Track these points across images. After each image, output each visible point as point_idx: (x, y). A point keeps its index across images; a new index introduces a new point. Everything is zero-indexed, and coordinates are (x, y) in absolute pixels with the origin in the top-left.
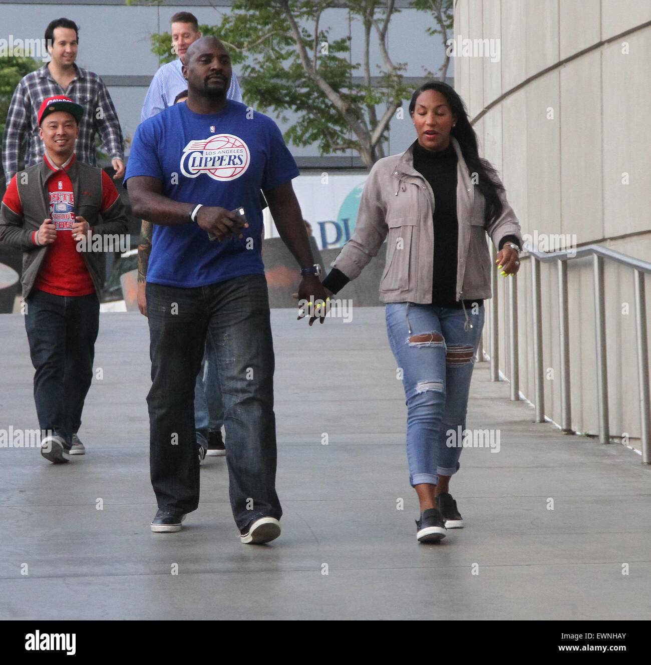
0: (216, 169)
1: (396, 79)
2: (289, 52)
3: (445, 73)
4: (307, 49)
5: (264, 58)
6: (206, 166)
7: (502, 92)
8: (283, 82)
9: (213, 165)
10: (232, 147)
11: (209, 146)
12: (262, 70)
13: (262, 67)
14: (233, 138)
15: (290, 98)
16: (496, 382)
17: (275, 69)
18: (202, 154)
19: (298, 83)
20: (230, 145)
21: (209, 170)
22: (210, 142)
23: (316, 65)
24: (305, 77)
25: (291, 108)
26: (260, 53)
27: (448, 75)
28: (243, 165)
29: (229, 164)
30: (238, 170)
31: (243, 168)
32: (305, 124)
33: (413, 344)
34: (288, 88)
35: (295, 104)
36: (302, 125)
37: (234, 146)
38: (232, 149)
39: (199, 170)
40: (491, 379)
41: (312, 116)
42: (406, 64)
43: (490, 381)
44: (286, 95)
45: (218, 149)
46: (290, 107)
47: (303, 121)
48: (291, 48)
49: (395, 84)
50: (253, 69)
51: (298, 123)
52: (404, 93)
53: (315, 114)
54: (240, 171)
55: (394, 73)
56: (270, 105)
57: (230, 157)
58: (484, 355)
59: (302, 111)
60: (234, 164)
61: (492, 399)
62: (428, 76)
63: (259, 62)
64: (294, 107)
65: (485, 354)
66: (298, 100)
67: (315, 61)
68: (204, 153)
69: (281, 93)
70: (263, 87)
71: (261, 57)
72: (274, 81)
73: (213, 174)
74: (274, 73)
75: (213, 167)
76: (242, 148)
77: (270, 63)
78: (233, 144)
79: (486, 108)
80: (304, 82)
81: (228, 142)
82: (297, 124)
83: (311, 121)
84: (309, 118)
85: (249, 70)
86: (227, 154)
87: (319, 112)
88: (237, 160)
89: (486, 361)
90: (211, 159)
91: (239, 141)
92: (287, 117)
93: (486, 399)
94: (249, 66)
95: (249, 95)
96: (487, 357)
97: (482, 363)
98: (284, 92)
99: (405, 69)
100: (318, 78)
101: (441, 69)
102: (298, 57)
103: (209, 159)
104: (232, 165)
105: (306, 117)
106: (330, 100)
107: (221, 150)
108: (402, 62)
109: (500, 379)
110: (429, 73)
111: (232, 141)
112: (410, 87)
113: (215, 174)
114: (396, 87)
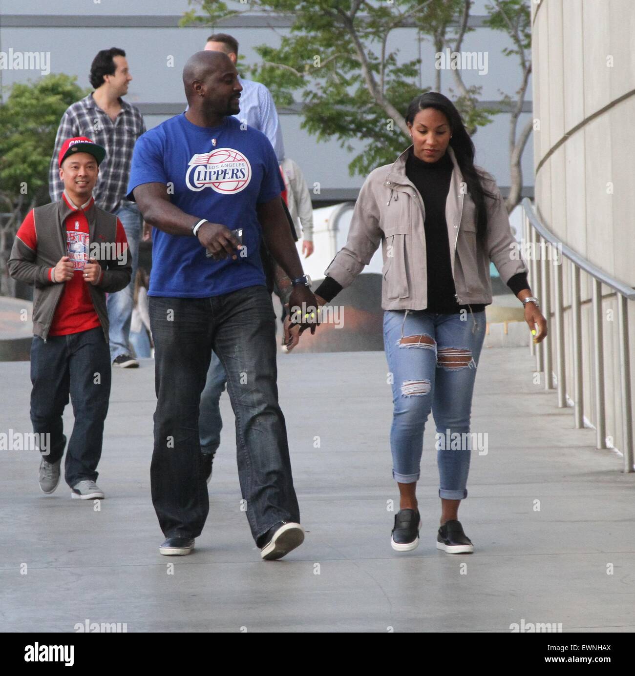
0: (220, 183)
1: (469, 103)
2: (355, 77)
3: (523, 96)
4: (374, 73)
5: (327, 82)
6: (210, 179)
7: (584, 116)
8: (349, 108)
9: (217, 179)
10: (234, 161)
11: (212, 160)
12: (324, 96)
13: (325, 92)
14: (234, 152)
15: (356, 125)
16: (581, 429)
17: (339, 94)
18: (206, 168)
19: (364, 109)
20: (231, 159)
21: (213, 183)
22: (212, 156)
23: (383, 90)
24: (371, 103)
25: (357, 137)
26: (323, 77)
27: (526, 99)
28: (245, 179)
29: (232, 177)
30: (241, 183)
31: (246, 181)
32: (373, 153)
33: (404, 345)
34: (353, 114)
35: (360, 131)
36: (370, 155)
37: (236, 160)
38: (234, 162)
39: (204, 184)
40: (575, 425)
41: (379, 145)
42: (481, 88)
43: (574, 428)
44: (352, 122)
45: (221, 162)
46: (355, 134)
47: (370, 150)
48: (356, 72)
49: (468, 109)
50: (315, 96)
51: (365, 152)
52: (479, 119)
53: (382, 143)
54: (244, 185)
55: (467, 97)
56: (334, 132)
57: (233, 170)
58: (567, 400)
59: (368, 138)
60: (237, 178)
61: (578, 447)
62: (506, 99)
63: (322, 88)
64: (359, 135)
65: (569, 399)
66: (364, 127)
67: (381, 86)
68: (208, 167)
69: (345, 121)
70: (326, 114)
71: (323, 82)
72: (339, 107)
73: (217, 187)
74: (338, 98)
75: (217, 181)
76: (242, 162)
77: (333, 88)
78: (235, 158)
79: (567, 134)
80: (371, 108)
81: (230, 156)
82: (364, 154)
83: (378, 151)
84: (376, 147)
85: (311, 96)
86: (229, 168)
87: (387, 140)
88: (239, 174)
89: (570, 407)
90: (215, 173)
91: (240, 156)
92: (353, 145)
93: (570, 447)
94: (311, 92)
95: (311, 123)
96: (571, 402)
97: (565, 409)
98: (349, 119)
99: (479, 93)
100: (386, 103)
101: (518, 93)
102: (363, 82)
103: (212, 173)
104: (235, 179)
105: (373, 146)
106: (399, 127)
107: (223, 164)
108: (477, 86)
109: (585, 426)
110: (506, 97)
111: (233, 155)
112: (486, 112)
113: (219, 187)
114: (471, 112)
